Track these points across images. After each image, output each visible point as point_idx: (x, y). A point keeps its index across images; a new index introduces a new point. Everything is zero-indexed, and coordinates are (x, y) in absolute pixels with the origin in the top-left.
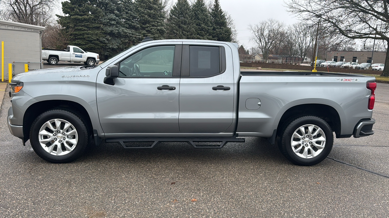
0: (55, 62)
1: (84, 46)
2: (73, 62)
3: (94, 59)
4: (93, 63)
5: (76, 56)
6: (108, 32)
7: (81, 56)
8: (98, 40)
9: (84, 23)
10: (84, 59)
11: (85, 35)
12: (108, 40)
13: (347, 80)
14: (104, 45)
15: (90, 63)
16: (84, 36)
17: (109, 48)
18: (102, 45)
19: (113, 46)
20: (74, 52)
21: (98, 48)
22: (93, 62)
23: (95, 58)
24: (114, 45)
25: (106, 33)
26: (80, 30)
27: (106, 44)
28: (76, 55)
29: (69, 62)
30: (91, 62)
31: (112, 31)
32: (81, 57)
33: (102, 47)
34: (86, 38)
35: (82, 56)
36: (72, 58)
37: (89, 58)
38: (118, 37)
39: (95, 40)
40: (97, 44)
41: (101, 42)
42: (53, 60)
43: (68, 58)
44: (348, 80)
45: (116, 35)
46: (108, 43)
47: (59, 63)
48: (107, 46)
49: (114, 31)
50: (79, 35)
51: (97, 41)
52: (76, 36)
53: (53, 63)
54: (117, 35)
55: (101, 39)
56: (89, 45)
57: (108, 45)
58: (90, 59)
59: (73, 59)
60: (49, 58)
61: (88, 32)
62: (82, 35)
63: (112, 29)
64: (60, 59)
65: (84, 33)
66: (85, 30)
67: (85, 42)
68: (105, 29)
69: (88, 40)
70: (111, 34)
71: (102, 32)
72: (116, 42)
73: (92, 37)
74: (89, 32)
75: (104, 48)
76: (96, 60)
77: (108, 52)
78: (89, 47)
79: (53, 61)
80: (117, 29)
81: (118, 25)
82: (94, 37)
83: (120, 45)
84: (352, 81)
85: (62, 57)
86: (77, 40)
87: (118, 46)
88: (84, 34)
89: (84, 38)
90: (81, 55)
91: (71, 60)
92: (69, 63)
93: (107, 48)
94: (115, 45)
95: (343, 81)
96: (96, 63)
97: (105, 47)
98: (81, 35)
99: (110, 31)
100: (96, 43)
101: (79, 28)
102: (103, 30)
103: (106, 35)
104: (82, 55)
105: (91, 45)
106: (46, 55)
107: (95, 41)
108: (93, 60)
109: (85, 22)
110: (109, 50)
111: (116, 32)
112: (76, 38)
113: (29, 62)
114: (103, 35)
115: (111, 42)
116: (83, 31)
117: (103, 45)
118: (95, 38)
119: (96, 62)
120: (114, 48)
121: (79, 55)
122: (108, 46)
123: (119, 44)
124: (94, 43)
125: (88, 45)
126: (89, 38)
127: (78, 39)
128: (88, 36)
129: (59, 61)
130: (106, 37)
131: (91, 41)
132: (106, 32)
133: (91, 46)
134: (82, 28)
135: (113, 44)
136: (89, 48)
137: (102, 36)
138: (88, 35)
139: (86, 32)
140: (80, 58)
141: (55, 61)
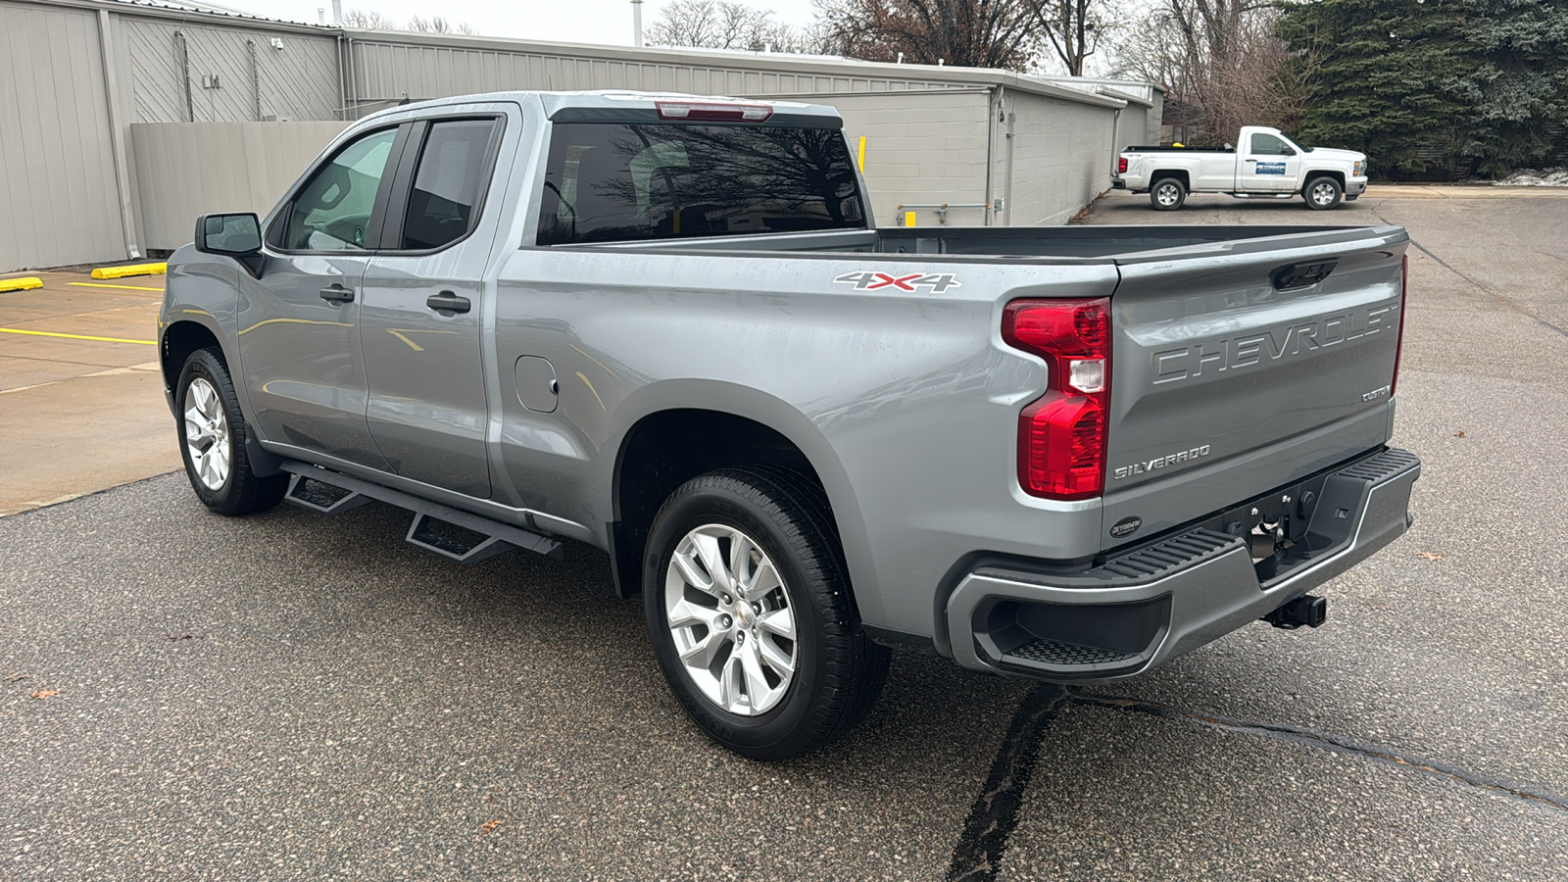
0: (1175, 198)
1: (1364, 124)
2: (1246, 195)
3: (1338, 176)
4: (1331, 198)
5: (1257, 169)
6: (1488, 47)
7: (1282, 167)
8: (1431, 88)
9: (1375, 21)
10: (1295, 179)
11: (1372, 74)
12: (1482, 84)
13: (890, 281)
14: (1459, 108)
15: (1316, 197)
16: (1370, 79)
17: (1487, 123)
18: (1448, 109)
19: (1504, 112)
20: (1253, 152)
21: (1431, 128)
22: (1331, 192)
23: (1343, 173)
24: (1513, 108)
25: (1478, 55)
26: (1358, 53)
27: (1470, 102)
28: (1258, 164)
29: (1231, 196)
30: (1323, 193)
31: (1509, 40)
32: (1282, 172)
33: (1451, 119)
34: (1377, 86)
35: (1284, 170)
36: (1244, 178)
37: (1313, 175)
38: (1537, 66)
39: (1419, 91)
40: (1425, 107)
41: (1449, 97)
42: (1168, 188)
43: (1227, 180)
44: (899, 283)
45: (1531, 58)
46: (1484, 100)
47: (1189, 199)
48: (1474, 113)
49: (1519, 39)
50: (1351, 77)
51: (1428, 96)
52: (1336, 85)
53: (1164, 200)
54: (1534, 54)
55: (1449, 83)
56: (1387, 114)
57: (1480, 108)
58: (1319, 179)
59: (1247, 181)
60: (1152, 183)
61: (1388, 58)
62: (1362, 77)
63: (1510, 31)
64: (1193, 184)
65: (1371, 65)
66: (1376, 52)
67: (1371, 105)
68: (1477, 34)
69: (1386, 96)
70: (1506, 55)
71: (1460, 49)
72: (1528, 89)
73: (1404, 81)
74: (1392, 60)
75: (1459, 122)
76: (1347, 180)
77: (1478, 139)
78: (1385, 123)
79: (1168, 194)
80: (1537, 25)
81: (1548, 9)
82: (1416, 79)
83: (1546, 101)
84: (917, 291)
85: (1201, 178)
86: (1336, 101)
87: (1532, 107)
88: (1369, 71)
89: (1367, 87)
90: (1280, 164)
91: (1238, 186)
92: (1230, 199)
93: (1477, 124)
94: (1516, 105)
95: (866, 291)
96: (1344, 195)
97: (1464, 119)
98: (1356, 73)
99: (1500, 40)
100: (1419, 102)
101: (1352, 46)
102: (1467, 41)
103: (1477, 62)
104: (1284, 164)
105: (1396, 117)
106: (1142, 171)
107: (1413, 98)
108: (1332, 185)
109: (1381, 15)
110: (1482, 132)
111: (1531, 45)
112: (1336, 89)
113: (946, 206)
114: (1464, 66)
115: (1500, 93)
116: (1368, 55)
117: (1456, 112)
118: (1419, 82)
119: (1344, 191)
120: (1510, 118)
121: (1272, 164)
122: (1481, 113)
123: (1542, 98)
124: (1410, 107)
125: (1383, 115)
126: (1389, 84)
127: (1341, 94)
128: (1385, 78)
129: (1188, 190)
130: (1475, 70)
131: (1396, 99)
132: (1479, 49)
133: (1394, 121)
134: (1366, 46)
135: (1506, 101)
136: (1384, 131)
137: (1457, 69)
138: (1386, 74)
139: (1378, 58)
140: (1274, 175)
141: (1175, 193)
